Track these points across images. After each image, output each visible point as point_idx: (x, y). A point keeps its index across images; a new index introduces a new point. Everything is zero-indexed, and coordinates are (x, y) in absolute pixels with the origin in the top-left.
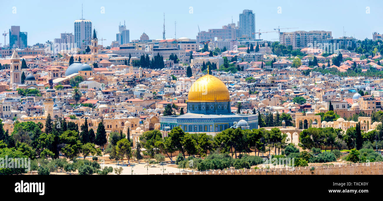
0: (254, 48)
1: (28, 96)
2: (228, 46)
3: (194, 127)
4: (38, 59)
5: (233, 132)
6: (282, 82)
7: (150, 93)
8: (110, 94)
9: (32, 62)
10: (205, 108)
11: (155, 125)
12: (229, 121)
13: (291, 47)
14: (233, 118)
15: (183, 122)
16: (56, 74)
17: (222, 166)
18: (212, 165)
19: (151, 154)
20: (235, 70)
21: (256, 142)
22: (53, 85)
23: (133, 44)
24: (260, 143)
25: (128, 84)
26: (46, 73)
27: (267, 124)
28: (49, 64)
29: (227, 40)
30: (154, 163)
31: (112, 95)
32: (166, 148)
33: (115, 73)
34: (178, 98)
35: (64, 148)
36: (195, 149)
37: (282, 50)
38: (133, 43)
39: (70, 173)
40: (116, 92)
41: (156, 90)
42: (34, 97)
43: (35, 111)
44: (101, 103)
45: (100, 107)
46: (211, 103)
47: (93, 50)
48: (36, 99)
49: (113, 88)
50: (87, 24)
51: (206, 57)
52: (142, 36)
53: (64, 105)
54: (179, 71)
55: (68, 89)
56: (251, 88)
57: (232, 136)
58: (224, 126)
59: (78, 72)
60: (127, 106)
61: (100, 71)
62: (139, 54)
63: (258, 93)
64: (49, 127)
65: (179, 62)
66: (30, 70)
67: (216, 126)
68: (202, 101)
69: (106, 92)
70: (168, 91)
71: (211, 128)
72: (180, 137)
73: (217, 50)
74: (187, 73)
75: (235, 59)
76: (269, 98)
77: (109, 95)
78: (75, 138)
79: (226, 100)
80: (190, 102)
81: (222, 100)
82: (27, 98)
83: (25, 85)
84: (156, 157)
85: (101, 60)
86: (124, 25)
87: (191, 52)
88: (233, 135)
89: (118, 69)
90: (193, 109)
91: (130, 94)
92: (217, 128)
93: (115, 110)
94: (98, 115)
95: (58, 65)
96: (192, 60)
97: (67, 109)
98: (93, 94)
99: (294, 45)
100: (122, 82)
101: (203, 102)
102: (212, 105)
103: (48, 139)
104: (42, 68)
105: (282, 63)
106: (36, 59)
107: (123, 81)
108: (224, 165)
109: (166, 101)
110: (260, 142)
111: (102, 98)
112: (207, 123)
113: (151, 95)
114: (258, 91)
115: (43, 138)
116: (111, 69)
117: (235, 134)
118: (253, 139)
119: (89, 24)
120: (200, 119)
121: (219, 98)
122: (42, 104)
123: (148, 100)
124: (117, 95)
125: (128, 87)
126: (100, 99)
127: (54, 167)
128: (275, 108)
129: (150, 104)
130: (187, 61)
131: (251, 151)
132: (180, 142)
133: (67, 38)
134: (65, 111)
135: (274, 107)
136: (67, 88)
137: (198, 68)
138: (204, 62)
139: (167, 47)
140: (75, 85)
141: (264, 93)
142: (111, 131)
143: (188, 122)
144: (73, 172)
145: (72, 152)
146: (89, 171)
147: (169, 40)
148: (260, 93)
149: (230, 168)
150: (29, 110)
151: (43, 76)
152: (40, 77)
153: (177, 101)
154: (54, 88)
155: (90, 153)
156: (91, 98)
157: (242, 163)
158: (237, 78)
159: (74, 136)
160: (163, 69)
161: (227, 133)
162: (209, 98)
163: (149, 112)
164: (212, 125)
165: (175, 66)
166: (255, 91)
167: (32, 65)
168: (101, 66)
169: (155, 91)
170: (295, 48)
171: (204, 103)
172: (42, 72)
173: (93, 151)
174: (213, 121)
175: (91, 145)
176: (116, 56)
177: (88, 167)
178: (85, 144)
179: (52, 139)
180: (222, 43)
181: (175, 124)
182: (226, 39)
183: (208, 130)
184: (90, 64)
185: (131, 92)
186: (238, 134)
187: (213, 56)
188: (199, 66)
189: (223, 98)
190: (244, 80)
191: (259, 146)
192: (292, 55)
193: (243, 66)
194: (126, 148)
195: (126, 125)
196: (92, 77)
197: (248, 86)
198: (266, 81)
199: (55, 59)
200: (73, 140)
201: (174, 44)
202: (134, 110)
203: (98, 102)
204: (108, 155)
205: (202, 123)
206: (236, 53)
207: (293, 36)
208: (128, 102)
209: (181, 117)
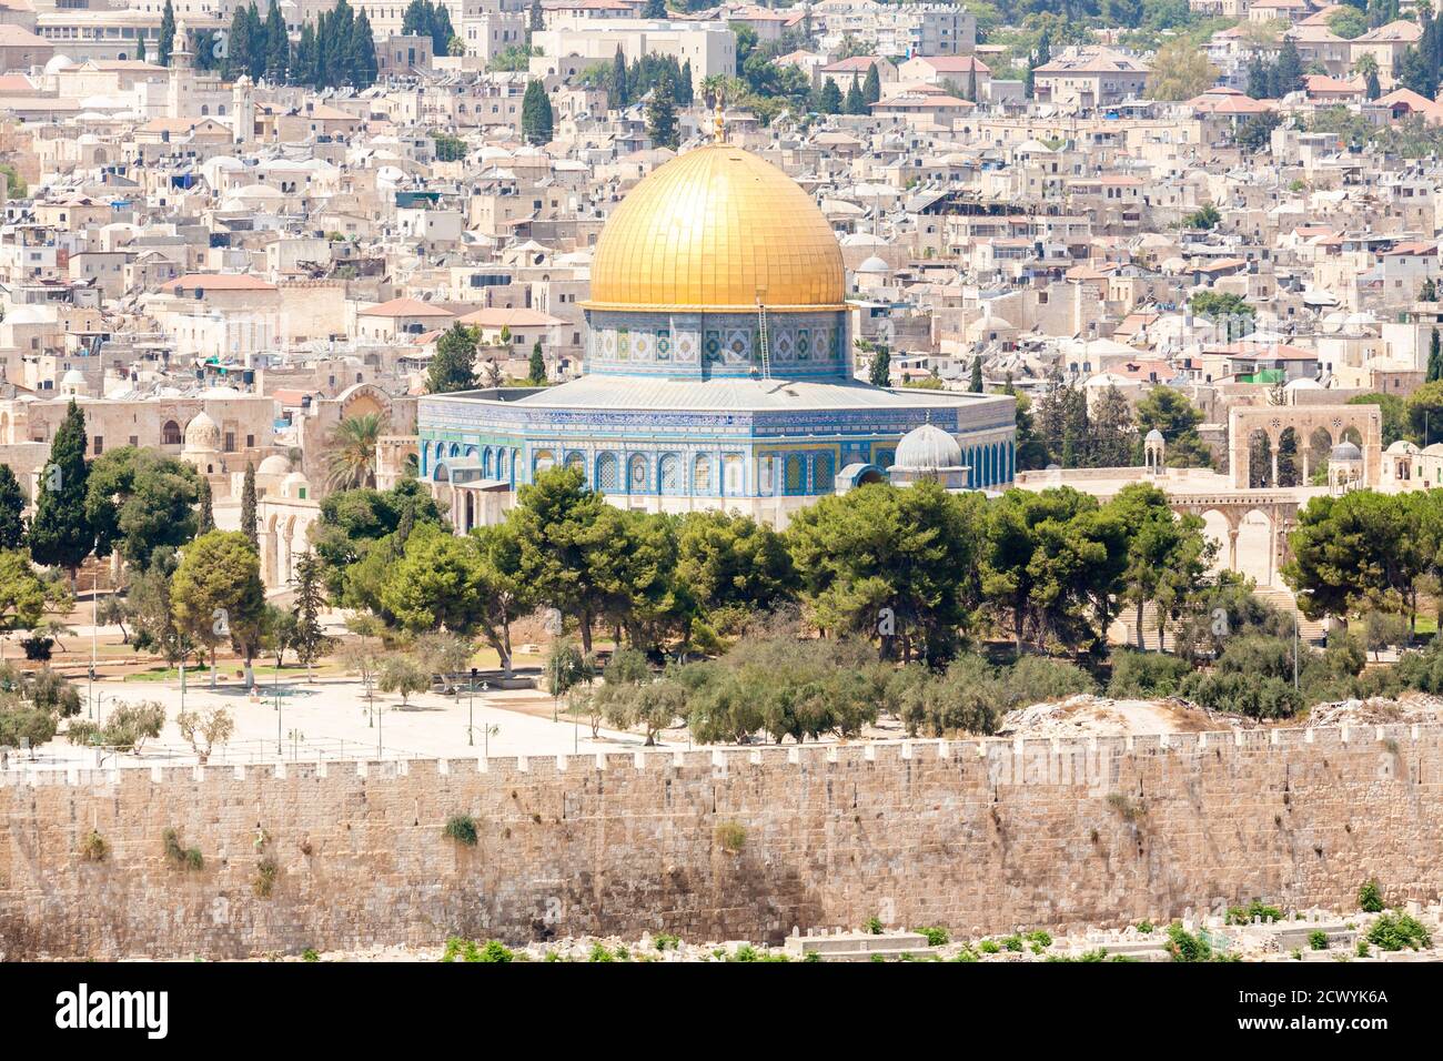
6: (1110, 191)
7: (311, 236)
10: (694, 346)
11: (377, 446)
15: (562, 432)
33: (81, 111)
40: (105, 228)
44: (17, 299)
45: (8, 320)
46: (731, 320)
49: (87, 203)
51: (628, 19)
56: (923, 223)
58: (810, 461)
60: (173, 315)
67: (766, 459)
70: (421, 229)
71: (734, 471)
74: (524, 117)
75: (804, 36)
76: (1039, 285)
79: (826, 304)
80: (603, 310)
90: (623, 352)
91: (185, 241)
92: (770, 472)
96: (540, 39)
100: (137, 170)
101: (683, 313)
102: (738, 334)
105: (1089, 68)
107: (140, 163)
112: (708, 444)
113: (321, 253)
116: (50, 81)
123: (299, 285)
124: (109, 249)
125: (177, 200)
128: (1073, 350)
129: (311, 307)
135: (1069, 341)
138: (620, 52)
143: (592, 433)
160: (369, 91)
164: (741, 453)
166: (948, 242)
171: (691, 320)
174: (745, 430)
181: (514, 440)
183: (717, 487)
193: (854, 83)
195: (193, 440)
198: (1013, 178)
202: (221, 342)
205: (681, 445)
208: (179, 292)
209: (547, 399)
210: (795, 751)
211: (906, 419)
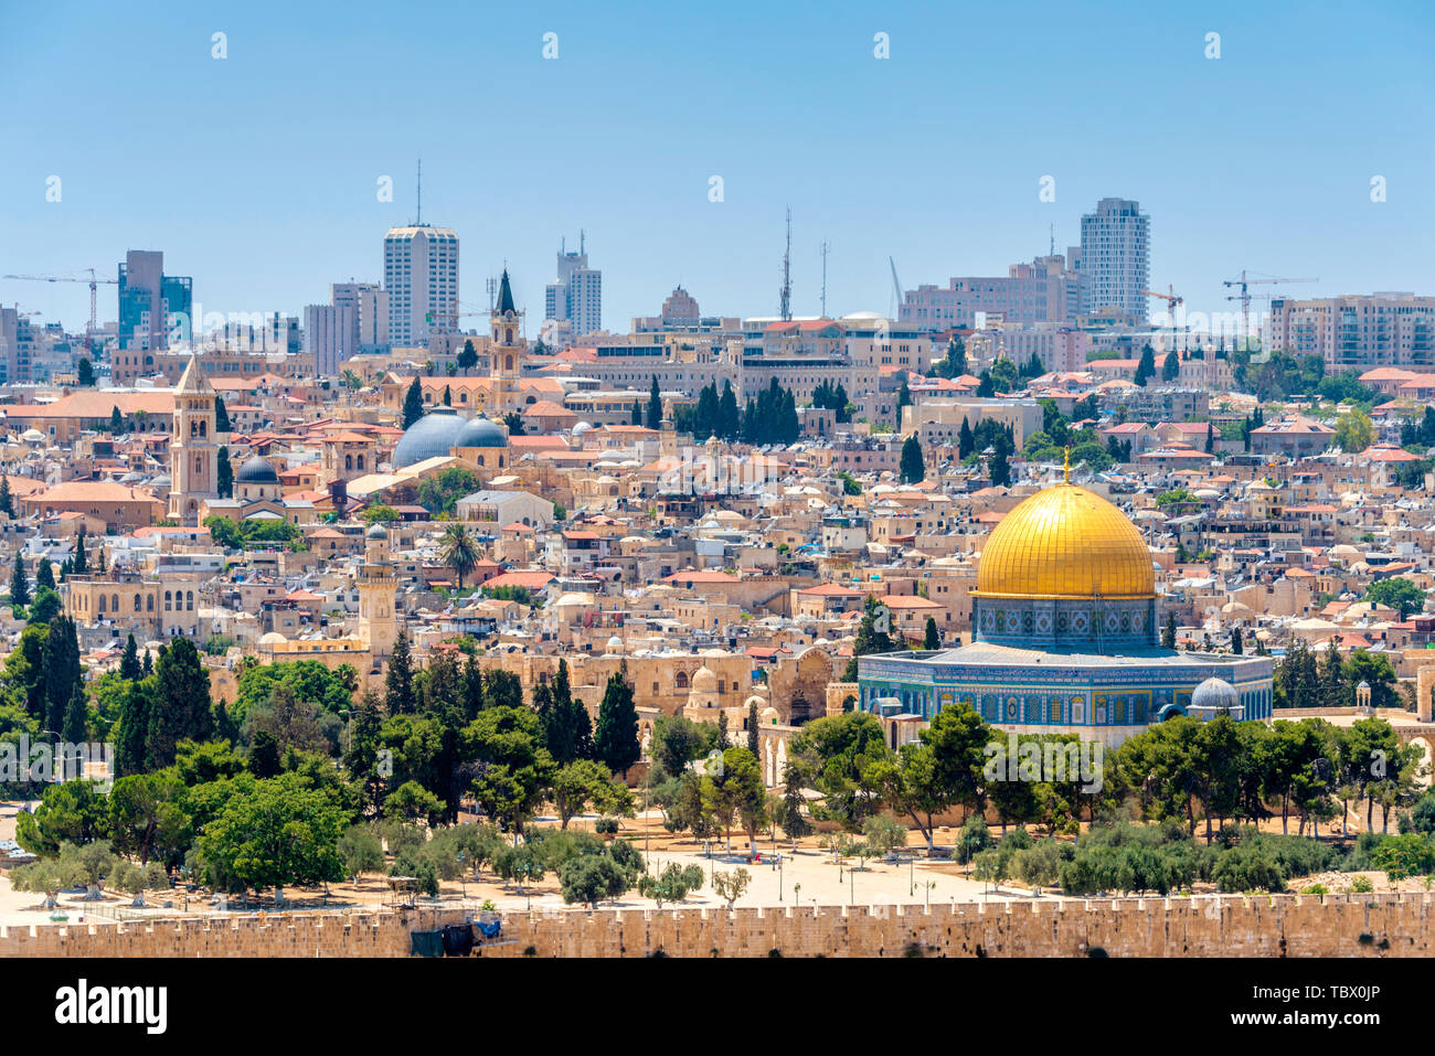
0: (1156, 365)
1: (254, 548)
2: (1047, 353)
3: (1005, 701)
4: (266, 391)
5: (1200, 732)
6: (1314, 516)
7: (763, 546)
8: (598, 548)
9: (239, 403)
10: (1050, 623)
11: (828, 690)
12: (1154, 683)
13: (1317, 364)
14: (1174, 668)
15: (958, 681)
16: (355, 457)
17: (1166, 877)
18: (1125, 871)
19: (845, 815)
20: (1103, 458)
21: (1294, 776)
22: (346, 507)
23: (656, 337)
24: (1311, 781)
25: (668, 509)
26: (311, 452)
27: (1291, 694)
28: (319, 415)
29: (1039, 327)
30: (863, 852)
31: (604, 551)
32: (911, 791)
33: (599, 460)
34: (886, 574)
35: (484, 779)
36: (1034, 798)
37: (1278, 373)
38: (656, 330)
39: (517, 884)
40: (623, 540)
41: (787, 535)
42: (280, 554)
43: (294, 615)
44: (566, 588)
45: (561, 602)
46: (1075, 605)
47: (499, 357)
48: (287, 565)
49: (610, 523)
50: (438, 244)
51: (967, 398)
52: (668, 299)
53: (410, 589)
54: (864, 455)
55: (416, 524)
56: (1184, 538)
57: (1194, 749)
58: (1131, 702)
59: (447, 454)
60: (672, 600)
61: (537, 450)
62: (687, 378)
63: (1214, 558)
64: (399, 689)
65: (855, 417)
66: (242, 441)
67: (1102, 703)
68: (1041, 596)
69: (579, 541)
70: (839, 542)
71: (1078, 709)
72: (972, 746)
73: (1002, 367)
74: (903, 465)
75: (1088, 409)
76: (1267, 581)
77: (594, 552)
78: (530, 738)
79: (1142, 594)
80: (986, 598)
81: (1125, 595)
82: (249, 556)
83: (233, 503)
84: (870, 827)
85: (531, 400)
86: (579, 251)
87: (902, 377)
88: (1200, 744)
89: (610, 444)
90: (1000, 627)
91: (680, 549)
92: (1102, 709)
93: (627, 616)
94: (555, 638)
95: (352, 421)
96: (907, 411)
97: (423, 609)
98: (524, 547)
99: (1330, 353)
100: (640, 500)
101: (1042, 600)
102: (1081, 615)
103: (419, 739)
104: (290, 431)
105: (1290, 430)
106: (259, 392)
107: (642, 496)
108: (1174, 873)
109: (836, 584)
110: (1311, 778)
111: (566, 564)
112: (1059, 690)
113: (771, 558)
114: (1213, 550)
115: (397, 736)
116: (576, 440)
117: (1208, 740)
118: (1281, 765)
119: (448, 245)
120: (1030, 669)
121: (1113, 583)
122: (318, 584)
123: (757, 579)
124: (624, 555)
125: (671, 521)
126: (557, 568)
127: (457, 860)
128: (1294, 626)
129: (765, 595)
130: (884, 412)
131: (1267, 815)
132: (972, 766)
133: (360, 302)
134: (414, 616)
135: (1291, 619)
136: (409, 517)
137: (946, 445)
138: (966, 420)
139: (800, 352)
140: (440, 504)
141: (1244, 561)
142: (656, 710)
143: (979, 682)
144: (532, 884)
145: (514, 797)
146: (607, 882)
147: (806, 323)
148: (1224, 557)
149: (1195, 885)
150: (268, 607)
151: (298, 464)
152: (284, 467)
153: (881, 587)
154: (354, 519)
155: (588, 804)
156: (521, 563)
157: (1250, 868)
158: (1121, 491)
159: (523, 730)
160: (795, 447)
161: (1176, 738)
162: (1069, 584)
163: (771, 628)
164: (1083, 697)
165: (849, 436)
166: (1202, 550)
167: (245, 416)
168: (535, 428)
169: (786, 542)
170: (1335, 369)
171: (1047, 605)
172: (293, 448)
173: (601, 794)
174: (1087, 680)
175: (595, 771)
176: (593, 387)
177: (602, 866)
178: (567, 767)
179: (434, 739)
180: (1021, 339)
181: (924, 687)
182: (1037, 324)
183: (1066, 719)
184: (495, 420)
185: (687, 544)
186: (1223, 743)
187: (993, 396)
188: (950, 434)
189: (1128, 582)
190: (1152, 501)
191: (1304, 794)
192: (1320, 396)
193: (1129, 442)
194: (745, 787)
195: (697, 686)
196: (509, 473)
197: (1170, 526)
198: (1246, 507)
199: (335, 395)
200: (520, 748)
201: (828, 341)
202: (706, 618)
203: (553, 582)
204: (657, 814)
205: (1042, 690)
206: (1087, 385)
207: (1327, 315)
208: (675, 583)
209: (947, 657)
210: (1143, 901)
211: (1197, 675)
